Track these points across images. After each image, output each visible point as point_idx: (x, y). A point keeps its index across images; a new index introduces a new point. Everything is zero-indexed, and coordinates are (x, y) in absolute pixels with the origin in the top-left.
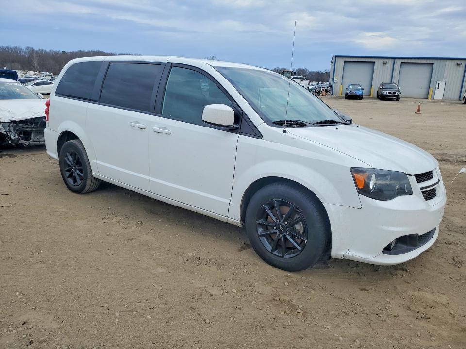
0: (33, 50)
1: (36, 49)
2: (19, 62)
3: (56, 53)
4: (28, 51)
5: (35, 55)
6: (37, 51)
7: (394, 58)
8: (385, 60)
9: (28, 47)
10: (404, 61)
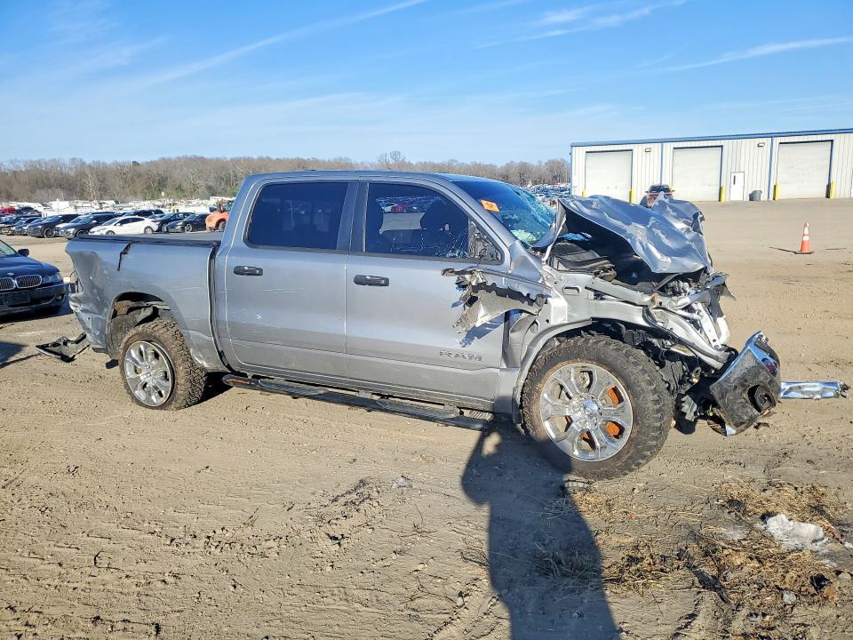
0: (83, 164)
1: (88, 161)
2: (60, 186)
3: (123, 166)
4: (73, 166)
5: (87, 172)
6: (90, 166)
7: (662, 141)
8: (648, 146)
9: (74, 159)
10: (677, 145)
